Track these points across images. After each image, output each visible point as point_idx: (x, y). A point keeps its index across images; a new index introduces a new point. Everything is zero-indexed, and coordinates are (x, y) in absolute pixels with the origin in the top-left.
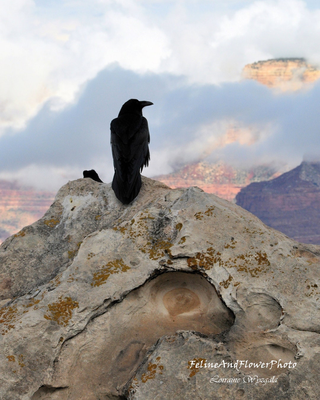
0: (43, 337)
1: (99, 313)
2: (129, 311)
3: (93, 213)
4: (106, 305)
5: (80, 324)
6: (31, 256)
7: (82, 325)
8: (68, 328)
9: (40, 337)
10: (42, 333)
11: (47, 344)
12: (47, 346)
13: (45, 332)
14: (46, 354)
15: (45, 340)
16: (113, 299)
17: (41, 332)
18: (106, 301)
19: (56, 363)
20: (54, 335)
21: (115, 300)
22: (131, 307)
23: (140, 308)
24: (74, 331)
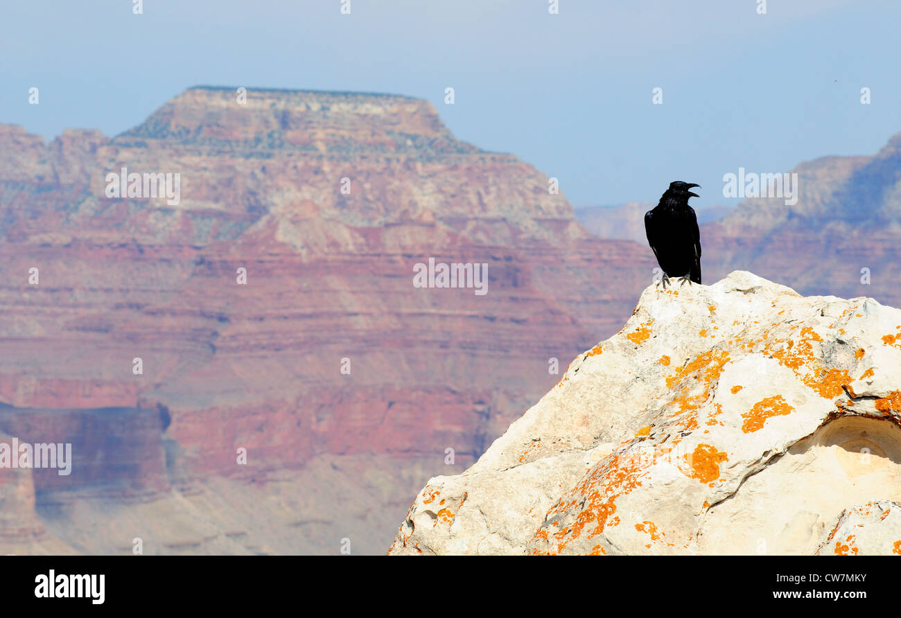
0: (681, 500)
1: (756, 470)
2: (793, 468)
3: (695, 326)
4: (766, 459)
5: (731, 485)
6: (613, 383)
7: (733, 486)
8: (715, 489)
9: (677, 500)
10: (680, 494)
11: (686, 510)
12: (686, 513)
13: (683, 493)
14: (685, 523)
15: (684, 504)
16: (774, 452)
17: (678, 493)
18: (765, 454)
19: (699, 536)
20: (695, 498)
21: (777, 452)
22: (796, 463)
23: (808, 464)
24: (722, 493)
